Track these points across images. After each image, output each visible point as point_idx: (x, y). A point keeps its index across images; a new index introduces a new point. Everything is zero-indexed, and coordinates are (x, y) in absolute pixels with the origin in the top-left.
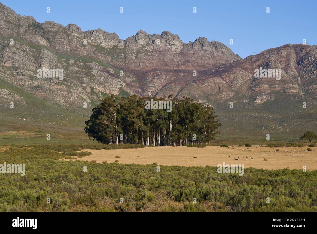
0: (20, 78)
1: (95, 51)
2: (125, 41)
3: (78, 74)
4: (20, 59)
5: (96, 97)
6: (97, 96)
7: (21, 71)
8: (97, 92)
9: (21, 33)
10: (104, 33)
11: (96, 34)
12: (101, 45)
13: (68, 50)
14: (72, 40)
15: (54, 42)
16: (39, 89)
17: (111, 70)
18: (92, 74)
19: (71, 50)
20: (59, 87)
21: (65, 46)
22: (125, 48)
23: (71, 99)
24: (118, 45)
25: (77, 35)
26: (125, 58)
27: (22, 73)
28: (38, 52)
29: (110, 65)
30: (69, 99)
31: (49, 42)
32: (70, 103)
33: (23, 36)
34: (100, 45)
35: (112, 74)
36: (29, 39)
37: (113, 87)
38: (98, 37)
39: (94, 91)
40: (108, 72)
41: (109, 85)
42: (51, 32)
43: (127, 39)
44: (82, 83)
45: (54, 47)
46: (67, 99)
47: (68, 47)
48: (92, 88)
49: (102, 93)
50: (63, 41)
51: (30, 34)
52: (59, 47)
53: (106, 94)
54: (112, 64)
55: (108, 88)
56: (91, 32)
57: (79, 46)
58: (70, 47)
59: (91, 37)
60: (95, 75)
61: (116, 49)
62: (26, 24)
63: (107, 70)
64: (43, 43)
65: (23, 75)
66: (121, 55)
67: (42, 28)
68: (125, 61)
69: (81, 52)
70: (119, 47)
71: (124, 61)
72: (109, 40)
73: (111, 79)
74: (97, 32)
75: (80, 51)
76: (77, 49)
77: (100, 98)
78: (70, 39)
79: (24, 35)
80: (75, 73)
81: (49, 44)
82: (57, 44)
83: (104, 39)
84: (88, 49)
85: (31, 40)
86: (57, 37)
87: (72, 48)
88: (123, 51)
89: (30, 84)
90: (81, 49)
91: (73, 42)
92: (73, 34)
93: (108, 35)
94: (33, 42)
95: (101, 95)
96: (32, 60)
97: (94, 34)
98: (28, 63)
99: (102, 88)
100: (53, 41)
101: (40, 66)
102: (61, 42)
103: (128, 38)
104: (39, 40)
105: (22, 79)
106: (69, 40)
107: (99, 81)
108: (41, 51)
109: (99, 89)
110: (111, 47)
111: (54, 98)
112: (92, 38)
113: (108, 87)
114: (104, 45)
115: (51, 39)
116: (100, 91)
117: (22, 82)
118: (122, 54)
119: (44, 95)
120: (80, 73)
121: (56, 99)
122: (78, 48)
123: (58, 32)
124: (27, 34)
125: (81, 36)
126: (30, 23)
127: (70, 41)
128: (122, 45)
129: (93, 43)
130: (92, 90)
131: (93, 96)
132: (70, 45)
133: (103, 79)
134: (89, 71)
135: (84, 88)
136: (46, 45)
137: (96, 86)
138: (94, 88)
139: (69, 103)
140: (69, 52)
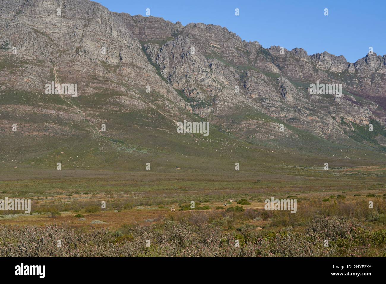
0: (273, 110)
1: (328, 77)
2: (354, 64)
3: (322, 103)
4: (264, 89)
5: (348, 128)
6: (348, 126)
7: (271, 102)
8: (347, 122)
9: (252, 61)
10: (332, 56)
11: (323, 57)
12: (331, 70)
13: (302, 77)
14: (303, 65)
15: (286, 69)
16: (296, 121)
17: (351, 97)
18: (335, 102)
19: (304, 77)
20: (312, 118)
21: (298, 73)
22: (357, 72)
23: (329, 131)
24: (348, 69)
25: (305, 60)
26: (360, 84)
27: (272, 104)
28: (276, 81)
29: (348, 91)
30: (327, 131)
31: (280, 69)
32: (329, 135)
33: (254, 63)
34: (329, 69)
35: (354, 101)
36: (261, 67)
37: (362, 116)
38: (326, 61)
39: (344, 121)
40: (350, 100)
41: (357, 114)
42: (280, 58)
43: (356, 62)
44: (330, 113)
45: (286, 74)
46: (325, 131)
47: (301, 74)
48: (342, 118)
49: (352, 123)
50: (295, 67)
51: (261, 61)
52: (292, 74)
53: (356, 124)
54: (349, 90)
55: (357, 118)
56: (317, 56)
57: (311, 72)
58: (303, 73)
59: (319, 61)
60: (339, 103)
61: (347, 73)
62: (254, 50)
63: (348, 98)
64: (275, 71)
65: (274, 106)
66: (354, 80)
67: (270, 54)
68: (361, 87)
69: (315, 79)
70: (349, 71)
71: (359, 86)
72: (337, 64)
73: (357, 108)
74: (324, 56)
75: (314, 77)
76: (310, 76)
77: (352, 129)
78: (301, 65)
79: (256, 62)
80: (318, 103)
81: (281, 72)
82: (289, 71)
83: (333, 63)
84: (321, 75)
85: (263, 67)
86: (287, 64)
87: (306, 75)
88: (355, 75)
89: (285, 116)
90: (314, 75)
91: (305, 68)
92: (302, 59)
93: (335, 58)
94: (266, 70)
95: (352, 126)
96: (273, 90)
97: (321, 57)
98: (272, 93)
99: (351, 118)
100: (283, 67)
101: (284, 96)
102: (292, 68)
103: (358, 61)
104: (271, 67)
105: (275, 111)
106: (299, 65)
107: (346, 109)
108: (278, 79)
109: (349, 118)
110: (341, 72)
111: (314, 131)
112: (320, 63)
113: (357, 116)
114: (333, 69)
115: (281, 66)
116: (350, 121)
117: (276, 114)
118: (355, 78)
119: (302, 127)
120: (323, 102)
121: (316, 132)
122: (311, 74)
123: (286, 57)
124: (258, 62)
125: (309, 61)
126: (257, 49)
127: (302, 67)
128: (352, 69)
129: (322, 68)
130: (342, 120)
131: (344, 127)
132: (302, 71)
133: (349, 108)
134: (331, 99)
135: (334, 118)
136: (278, 72)
137: (346, 116)
138: (344, 118)
139: (327, 135)
140: (304, 80)
